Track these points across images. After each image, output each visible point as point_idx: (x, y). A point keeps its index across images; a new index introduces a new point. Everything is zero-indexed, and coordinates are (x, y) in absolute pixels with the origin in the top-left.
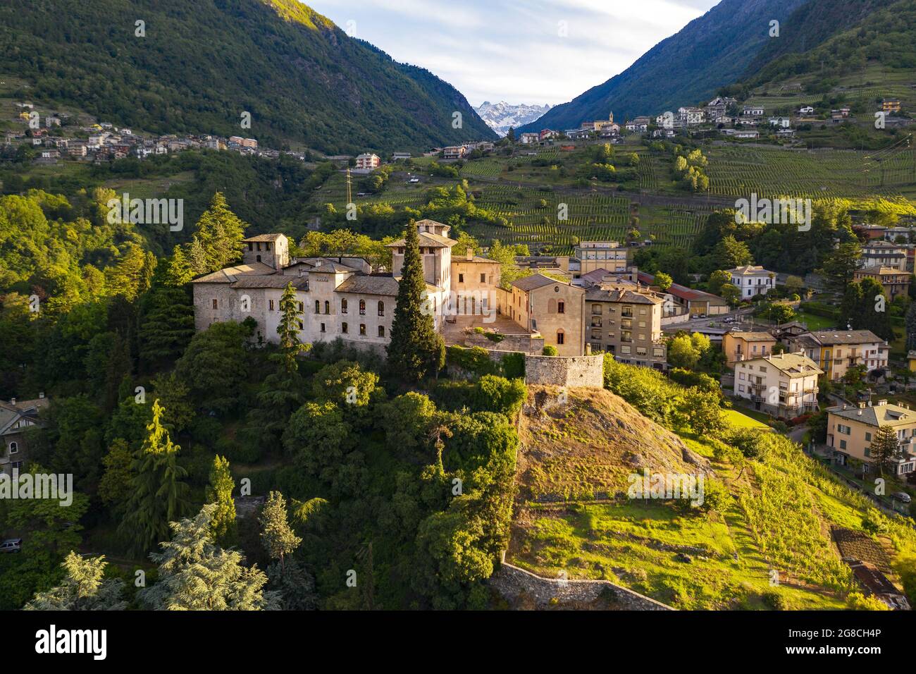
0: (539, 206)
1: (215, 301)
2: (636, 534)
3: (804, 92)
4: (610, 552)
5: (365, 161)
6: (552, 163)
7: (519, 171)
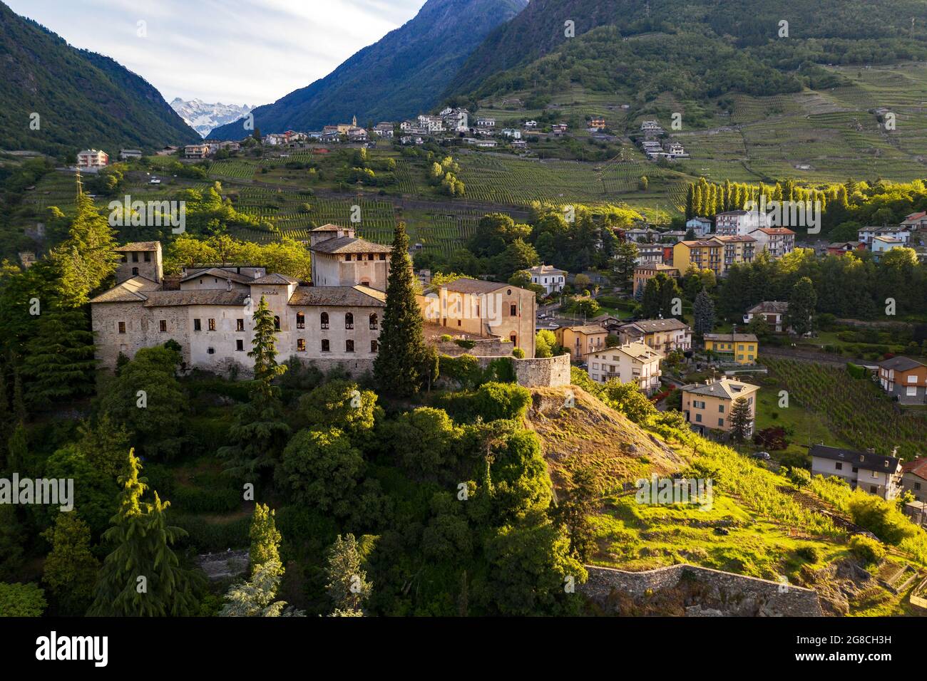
0: (303, 211)
1: (122, 325)
2: (676, 516)
3: (524, 107)
4: (666, 537)
5: (90, 158)
6: (308, 166)
7: (274, 173)
